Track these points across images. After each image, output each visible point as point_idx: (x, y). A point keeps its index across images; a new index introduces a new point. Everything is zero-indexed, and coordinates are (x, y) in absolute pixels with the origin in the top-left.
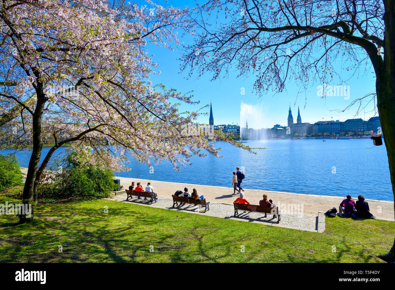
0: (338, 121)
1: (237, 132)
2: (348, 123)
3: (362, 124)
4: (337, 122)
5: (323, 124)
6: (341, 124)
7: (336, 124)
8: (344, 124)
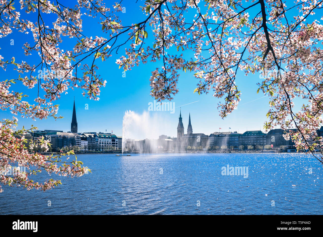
0: (236, 132)
1: (111, 142)
2: (247, 135)
3: (261, 137)
4: (236, 134)
5: (220, 136)
6: (240, 135)
7: (234, 136)
8: (243, 137)
